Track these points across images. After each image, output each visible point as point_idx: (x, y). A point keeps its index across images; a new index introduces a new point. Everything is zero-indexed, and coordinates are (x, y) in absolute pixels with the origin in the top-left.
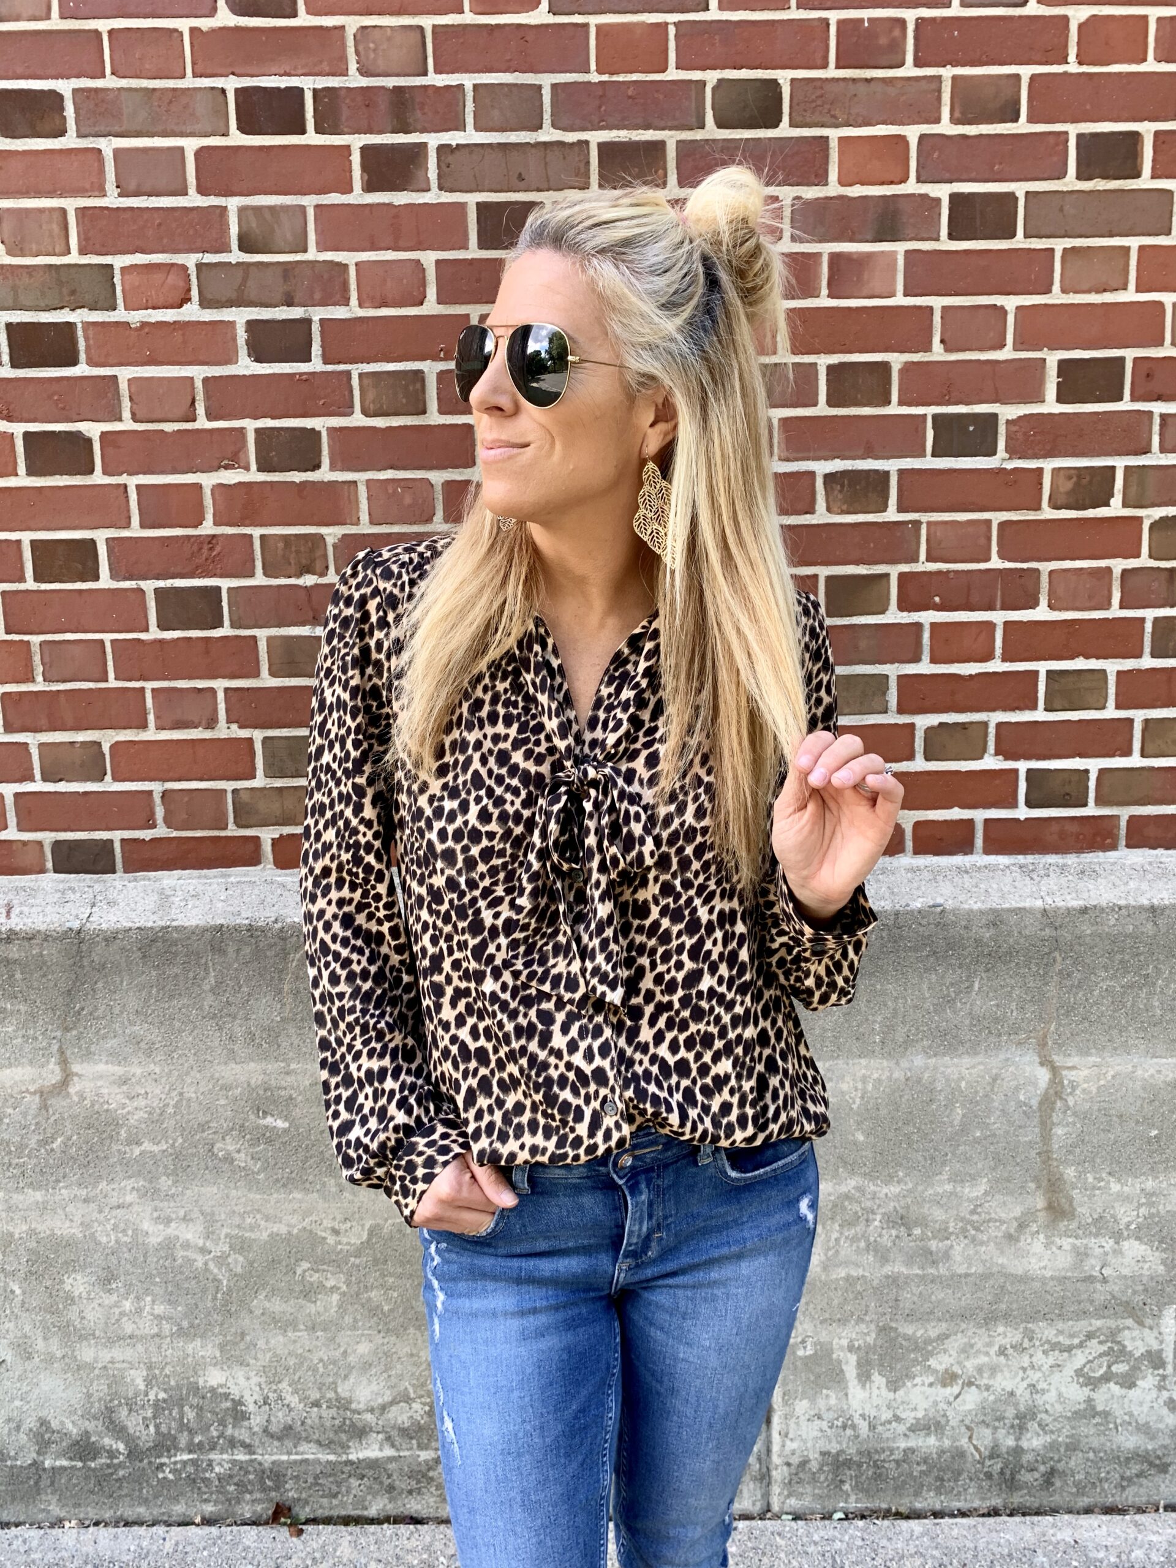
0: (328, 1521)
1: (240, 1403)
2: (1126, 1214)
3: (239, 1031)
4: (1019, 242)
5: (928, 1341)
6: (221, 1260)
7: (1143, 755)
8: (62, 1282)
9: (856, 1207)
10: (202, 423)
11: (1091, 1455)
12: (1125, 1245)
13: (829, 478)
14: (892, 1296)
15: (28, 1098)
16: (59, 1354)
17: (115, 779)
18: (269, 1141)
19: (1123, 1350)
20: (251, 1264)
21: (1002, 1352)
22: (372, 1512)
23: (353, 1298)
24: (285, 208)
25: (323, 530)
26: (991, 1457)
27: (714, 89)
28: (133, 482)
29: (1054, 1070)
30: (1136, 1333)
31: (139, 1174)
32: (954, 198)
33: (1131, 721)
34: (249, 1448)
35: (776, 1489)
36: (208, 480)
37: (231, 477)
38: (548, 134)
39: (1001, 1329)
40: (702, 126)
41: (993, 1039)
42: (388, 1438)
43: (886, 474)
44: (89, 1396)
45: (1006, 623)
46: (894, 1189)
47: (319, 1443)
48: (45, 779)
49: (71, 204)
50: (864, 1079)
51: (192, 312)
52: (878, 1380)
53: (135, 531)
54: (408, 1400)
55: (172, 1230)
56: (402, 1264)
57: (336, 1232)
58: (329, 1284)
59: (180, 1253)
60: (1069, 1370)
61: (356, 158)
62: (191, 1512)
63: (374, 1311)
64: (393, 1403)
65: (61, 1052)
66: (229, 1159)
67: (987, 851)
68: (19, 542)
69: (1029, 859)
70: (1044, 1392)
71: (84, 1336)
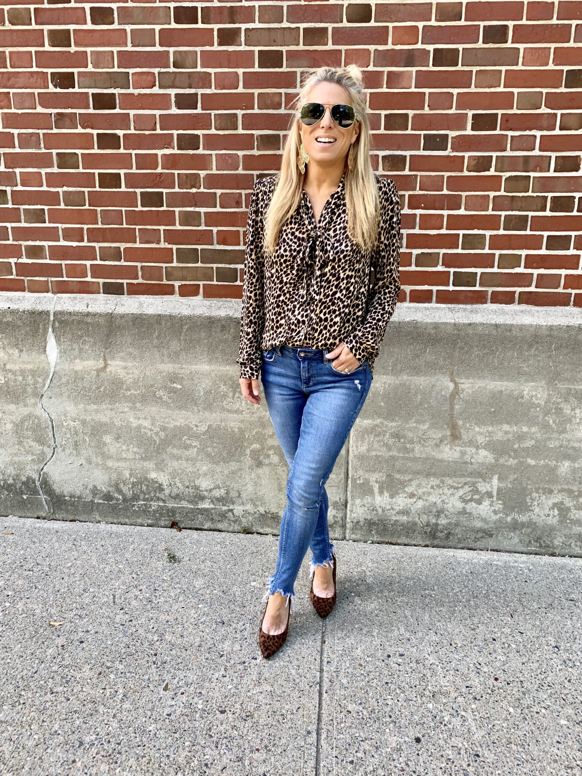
0: (190, 529)
1: (161, 485)
2: (481, 440)
3: (165, 353)
4: (459, 68)
5: (405, 481)
6: (157, 434)
7: (498, 268)
8: (102, 438)
9: (380, 430)
10: (158, 131)
11: (464, 528)
12: (480, 451)
13: (384, 157)
14: (393, 463)
15: (93, 372)
16: (101, 463)
17: (125, 261)
18: (175, 392)
19: (477, 490)
20: (167, 435)
21: (432, 487)
22: (206, 527)
23: (201, 450)
24: (190, 52)
25: (200, 172)
26: (427, 526)
27: (347, 8)
28: (134, 152)
29: (456, 384)
30: (482, 484)
31: (130, 401)
32: (435, 50)
33: (494, 254)
34: (164, 501)
35: (348, 531)
36: (160, 152)
37: (168, 151)
38: (285, 24)
39: (432, 479)
40: (342, 22)
41: (433, 371)
42: (212, 501)
43: (406, 156)
44: (110, 479)
45: (448, 215)
46: (394, 424)
47: (188, 501)
48: (101, 260)
49: (115, 49)
50: (385, 383)
51: (156, 90)
52: (386, 494)
53: (134, 170)
54: (219, 488)
55: (140, 422)
56: (219, 439)
57: (197, 426)
58: (193, 445)
59: (143, 430)
60: (457, 496)
61: (215, 33)
62: (144, 522)
63: (209, 455)
64: (214, 488)
65: (104, 356)
66: (160, 398)
67: (437, 302)
68: (94, 173)
69: (453, 305)
70: (447, 503)
71: (110, 457)
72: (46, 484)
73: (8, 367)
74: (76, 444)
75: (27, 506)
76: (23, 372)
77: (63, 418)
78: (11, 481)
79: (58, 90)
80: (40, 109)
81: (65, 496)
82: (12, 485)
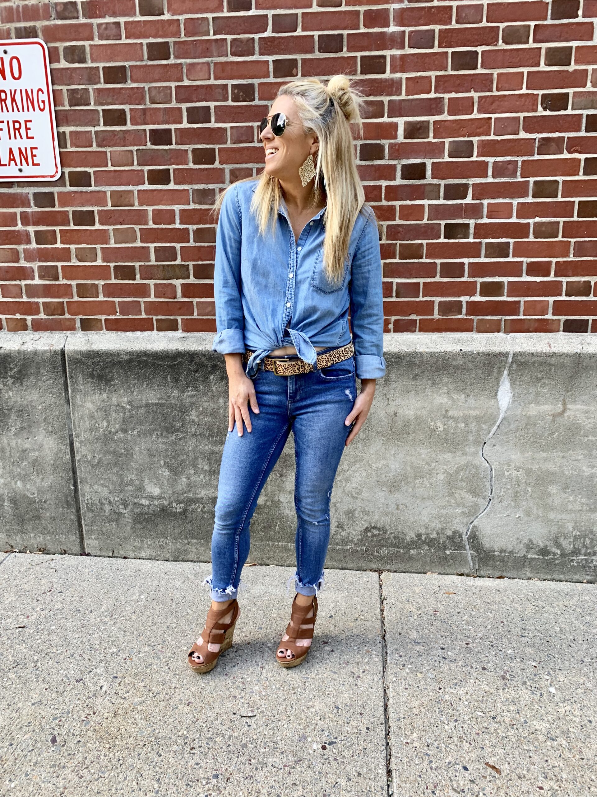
8: (548, 488)
15: (548, 417)
16: (541, 515)
31: (586, 448)
44: (550, 532)
48: (566, 295)
62: (581, 579)
65: (564, 400)
68: (574, 202)
71: (552, 509)
72: (474, 537)
73: (450, 413)
74: (516, 495)
75: (448, 562)
76: (466, 419)
77: (506, 467)
78: (434, 536)
79: (548, 113)
80: (523, 135)
81: (494, 551)
82: (435, 539)
